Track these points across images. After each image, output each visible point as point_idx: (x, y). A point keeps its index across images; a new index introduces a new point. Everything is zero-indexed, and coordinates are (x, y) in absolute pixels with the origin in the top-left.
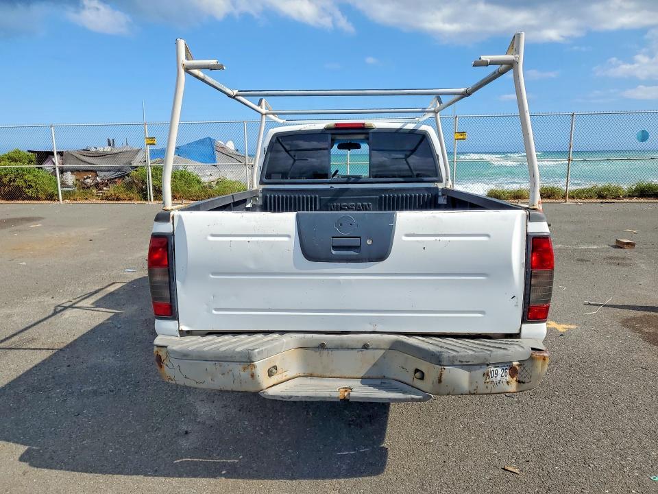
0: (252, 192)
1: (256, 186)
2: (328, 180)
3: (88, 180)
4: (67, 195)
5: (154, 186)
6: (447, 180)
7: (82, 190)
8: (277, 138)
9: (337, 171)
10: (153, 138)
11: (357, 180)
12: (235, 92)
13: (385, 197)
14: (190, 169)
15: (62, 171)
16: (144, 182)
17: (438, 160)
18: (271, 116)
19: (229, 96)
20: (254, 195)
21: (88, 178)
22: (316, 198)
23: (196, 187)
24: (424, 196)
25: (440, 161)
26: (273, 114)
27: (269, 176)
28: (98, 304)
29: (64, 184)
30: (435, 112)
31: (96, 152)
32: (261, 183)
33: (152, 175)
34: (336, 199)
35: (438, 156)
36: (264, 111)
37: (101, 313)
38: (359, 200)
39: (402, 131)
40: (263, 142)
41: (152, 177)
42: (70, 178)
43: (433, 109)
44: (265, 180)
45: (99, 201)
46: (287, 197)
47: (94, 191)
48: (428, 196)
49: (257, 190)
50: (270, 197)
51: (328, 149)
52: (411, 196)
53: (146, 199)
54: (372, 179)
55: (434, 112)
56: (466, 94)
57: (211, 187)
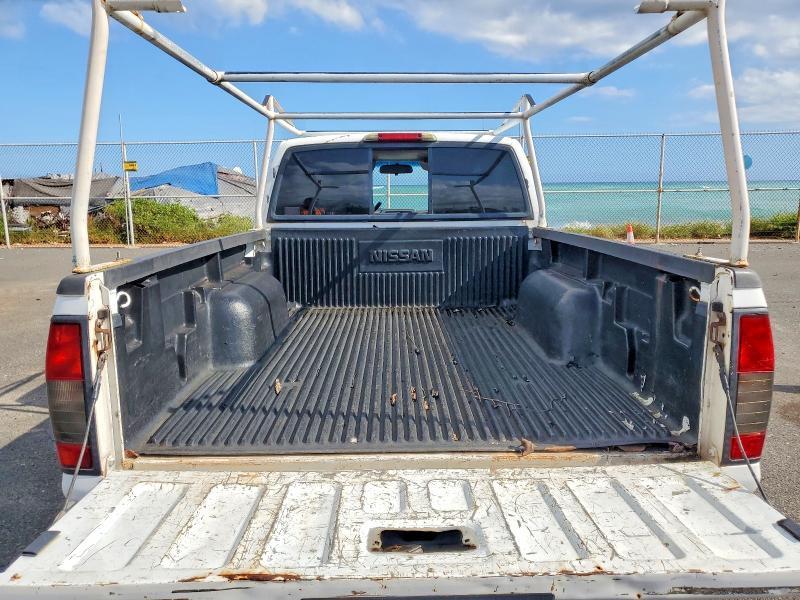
0: (255, 234)
1: (262, 225)
2: (369, 216)
3: (48, 217)
4: (17, 237)
5: (135, 224)
6: (541, 216)
7: (38, 231)
8: (293, 155)
9: (379, 204)
10: (132, 163)
11: (411, 216)
12: (220, 75)
13: (453, 240)
14: (184, 203)
15: (12, 205)
16: (122, 219)
17: (527, 187)
18: (281, 122)
19: (211, 80)
20: (258, 239)
21: (46, 214)
22: (351, 242)
23: (193, 226)
24: (508, 239)
25: (529, 189)
26: (285, 118)
27: (280, 210)
28: (27, 400)
29: (12, 222)
30: (524, 118)
31: (60, 181)
32: (270, 220)
33: (133, 210)
34: (381, 244)
35: (526, 181)
36: (272, 113)
37: (30, 414)
38: (417, 245)
39: (473, 146)
40: (271, 161)
41: (134, 213)
42: (22, 215)
43: (520, 114)
44: (275, 216)
45: (62, 245)
46: (308, 242)
47: (56, 231)
48: (514, 238)
49: (263, 231)
50: (284, 241)
51: (368, 172)
52: (489, 239)
53: (124, 241)
54: (433, 215)
55: (522, 117)
56: (590, 81)
57: (211, 225)
